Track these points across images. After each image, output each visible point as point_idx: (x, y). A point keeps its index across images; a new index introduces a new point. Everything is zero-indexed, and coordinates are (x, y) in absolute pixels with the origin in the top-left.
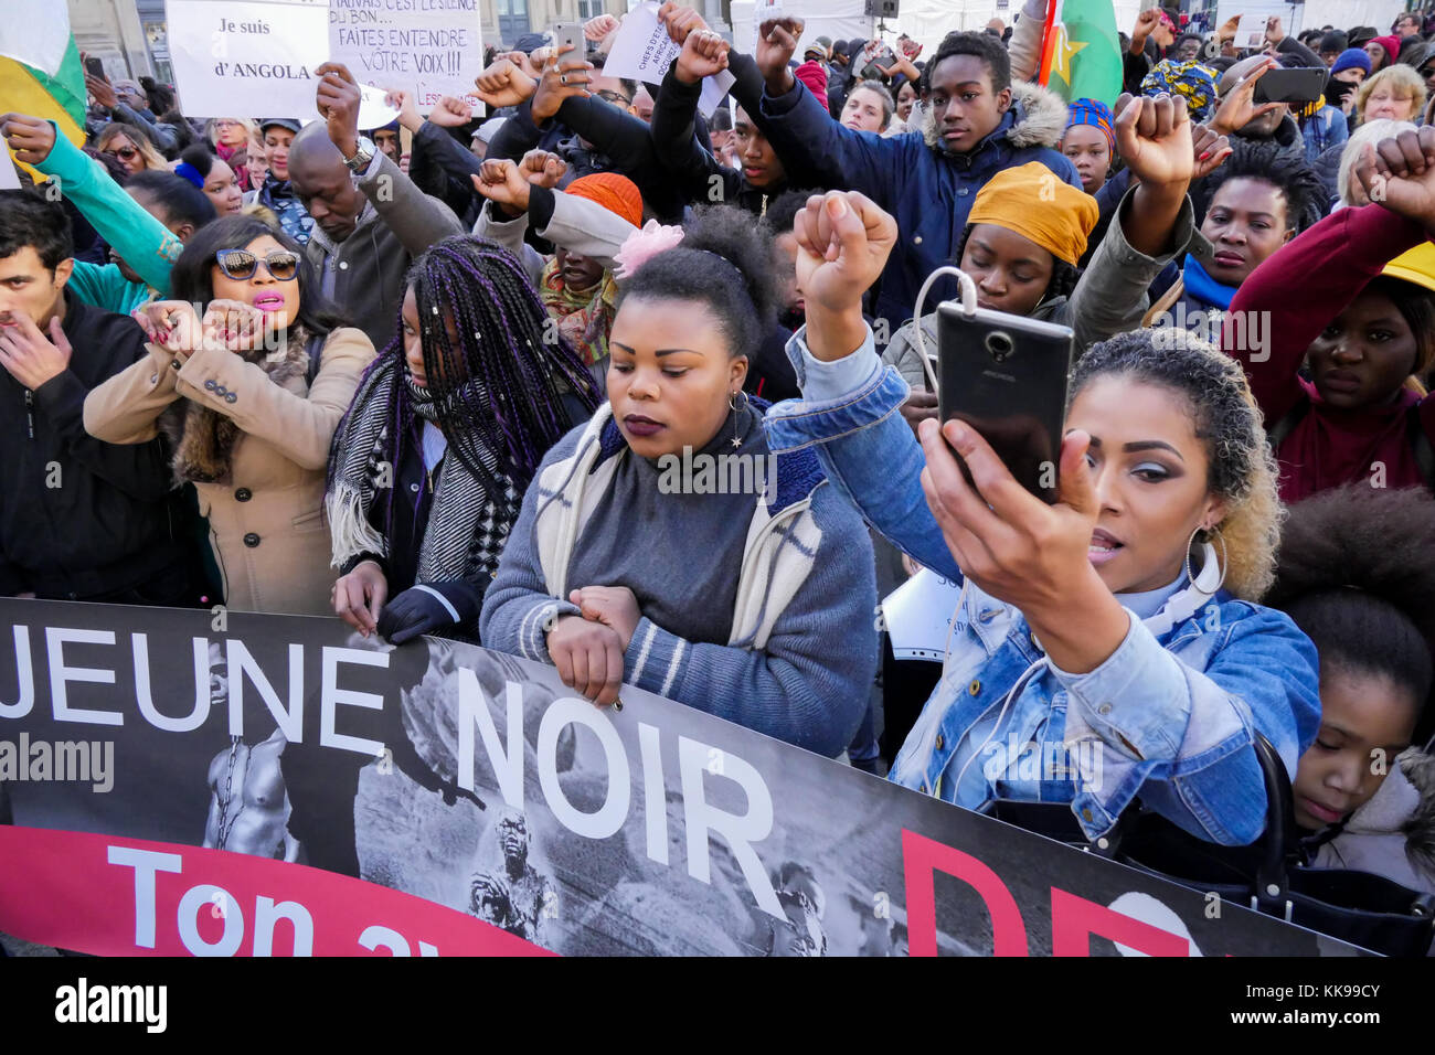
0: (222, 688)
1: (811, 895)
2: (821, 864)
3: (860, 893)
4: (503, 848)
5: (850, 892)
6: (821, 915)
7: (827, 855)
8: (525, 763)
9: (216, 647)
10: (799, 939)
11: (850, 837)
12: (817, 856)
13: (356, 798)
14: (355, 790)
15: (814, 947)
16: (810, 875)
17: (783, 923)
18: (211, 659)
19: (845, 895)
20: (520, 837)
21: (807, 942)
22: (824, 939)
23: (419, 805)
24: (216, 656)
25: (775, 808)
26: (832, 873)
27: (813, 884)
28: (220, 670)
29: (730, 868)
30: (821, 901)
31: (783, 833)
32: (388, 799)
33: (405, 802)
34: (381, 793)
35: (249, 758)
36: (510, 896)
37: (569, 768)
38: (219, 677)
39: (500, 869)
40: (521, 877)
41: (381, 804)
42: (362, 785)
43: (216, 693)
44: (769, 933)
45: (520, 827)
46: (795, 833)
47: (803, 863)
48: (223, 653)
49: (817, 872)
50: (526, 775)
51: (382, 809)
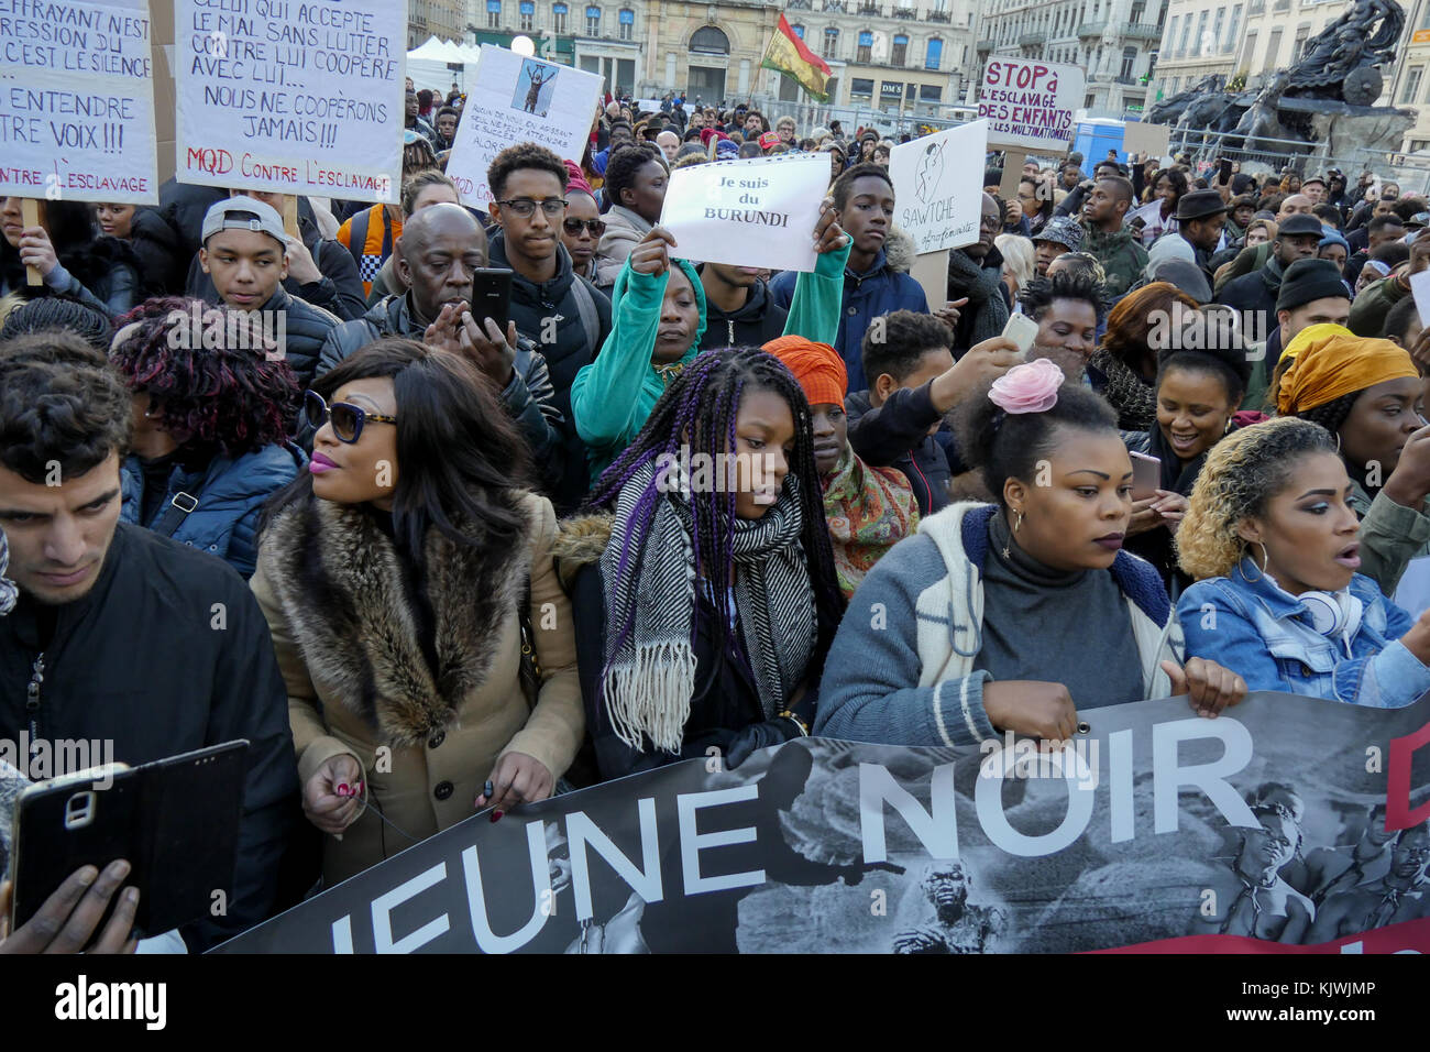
0: (564, 872)
1: (1290, 806)
2: (1302, 781)
3: (1341, 796)
4: (932, 901)
5: (1330, 797)
6: (1298, 819)
7: (1310, 773)
8: (958, 814)
9: (554, 827)
10: (1273, 840)
11: (1336, 757)
12: (1299, 774)
13: (738, 930)
14: (735, 924)
15: (1288, 844)
16: (1290, 790)
17: (1257, 831)
18: (548, 842)
19: (1326, 800)
20: (956, 884)
21: (1281, 842)
22: (1300, 837)
23: (818, 904)
24: (554, 837)
25: (1254, 744)
26: (1313, 786)
27: (1292, 796)
28: (561, 852)
29: (1200, 807)
30: (1300, 808)
31: (1262, 762)
32: (777, 917)
33: (800, 913)
34: (768, 915)
35: (604, 937)
36: (947, 940)
37: (1019, 801)
38: (559, 861)
39: (931, 921)
40: (959, 918)
41: (768, 924)
42: (742, 917)
43: (557, 881)
44: (1239, 841)
45: (955, 875)
46: (1274, 760)
47: (1284, 781)
48: (563, 832)
49: (1297, 786)
50: (960, 823)
51: (773, 929)
